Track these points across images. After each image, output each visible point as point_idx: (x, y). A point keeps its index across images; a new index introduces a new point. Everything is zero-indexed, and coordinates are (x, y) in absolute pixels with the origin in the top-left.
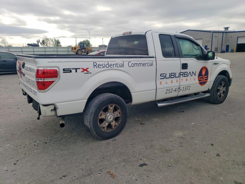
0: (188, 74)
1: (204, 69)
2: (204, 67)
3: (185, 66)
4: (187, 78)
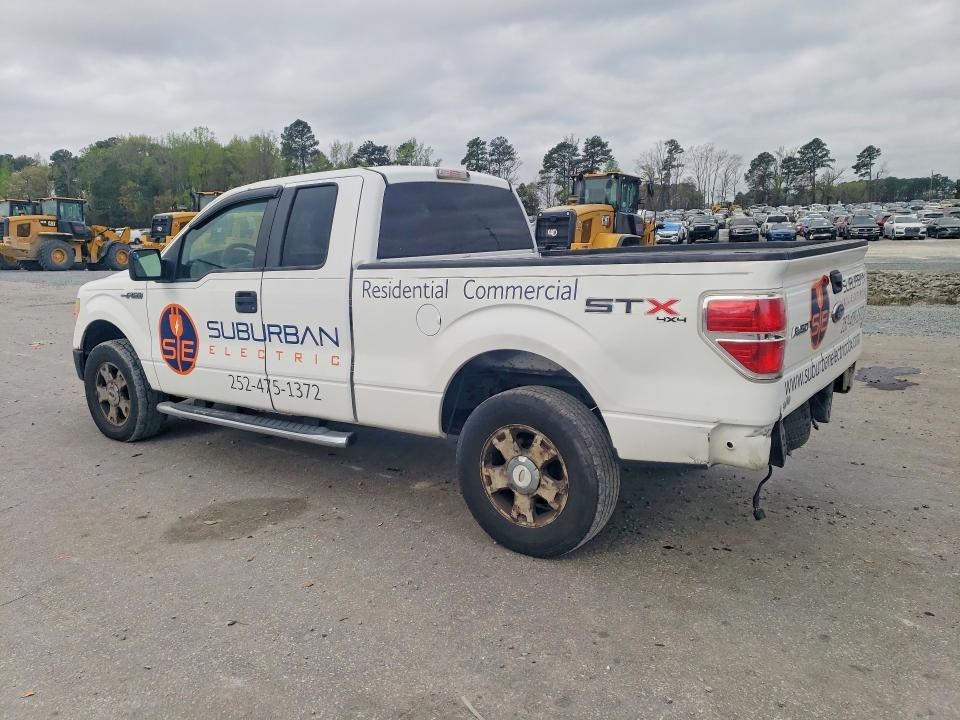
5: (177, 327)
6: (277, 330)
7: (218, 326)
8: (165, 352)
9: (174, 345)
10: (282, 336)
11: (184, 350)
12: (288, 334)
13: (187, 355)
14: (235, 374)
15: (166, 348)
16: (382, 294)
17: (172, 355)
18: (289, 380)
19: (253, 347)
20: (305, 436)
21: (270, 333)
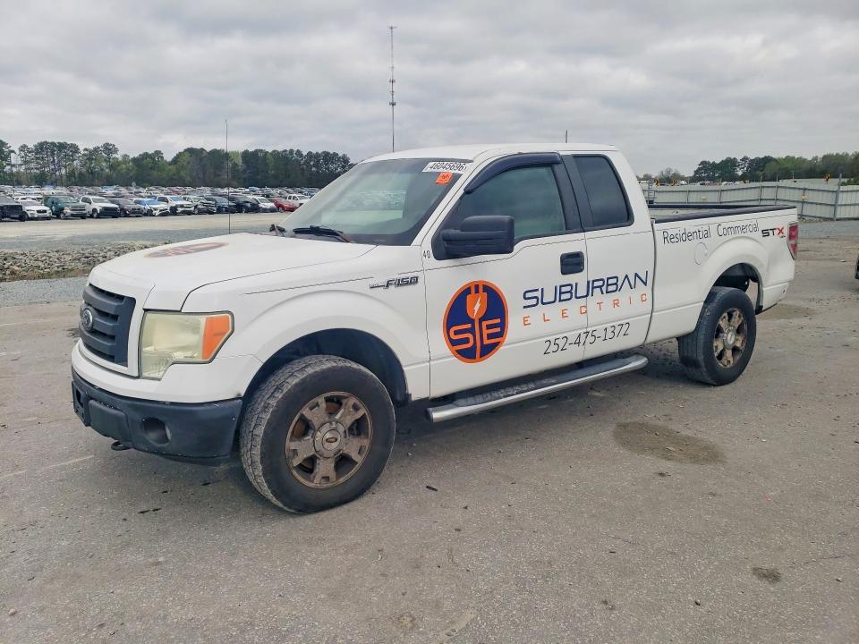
5: (476, 307)
6: (600, 283)
7: (538, 294)
8: (453, 343)
9: (472, 331)
10: (604, 288)
11: (486, 332)
12: (608, 285)
13: (490, 337)
14: (552, 338)
15: (454, 337)
16: (675, 240)
17: (468, 342)
18: (605, 326)
19: (574, 306)
20: (626, 367)
21: (593, 288)
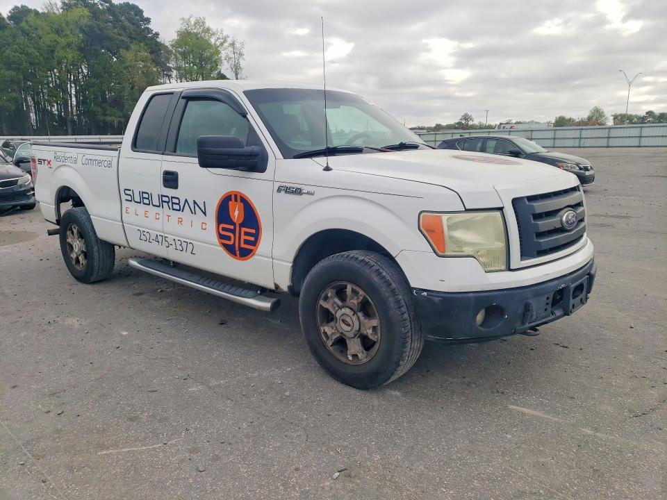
0: (182, 205)
1: (236, 201)
2: (236, 196)
3: (171, 179)
4: (179, 214)
